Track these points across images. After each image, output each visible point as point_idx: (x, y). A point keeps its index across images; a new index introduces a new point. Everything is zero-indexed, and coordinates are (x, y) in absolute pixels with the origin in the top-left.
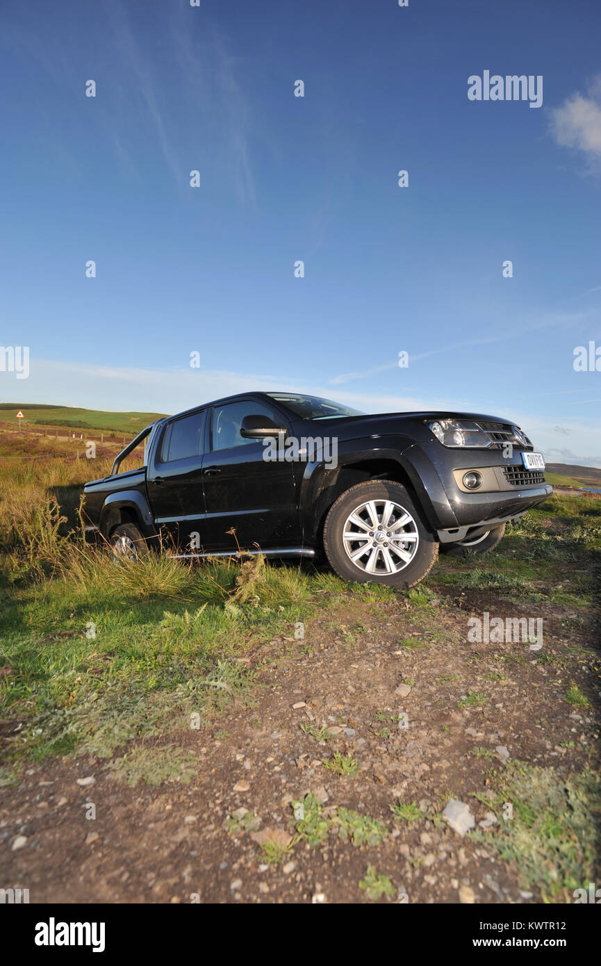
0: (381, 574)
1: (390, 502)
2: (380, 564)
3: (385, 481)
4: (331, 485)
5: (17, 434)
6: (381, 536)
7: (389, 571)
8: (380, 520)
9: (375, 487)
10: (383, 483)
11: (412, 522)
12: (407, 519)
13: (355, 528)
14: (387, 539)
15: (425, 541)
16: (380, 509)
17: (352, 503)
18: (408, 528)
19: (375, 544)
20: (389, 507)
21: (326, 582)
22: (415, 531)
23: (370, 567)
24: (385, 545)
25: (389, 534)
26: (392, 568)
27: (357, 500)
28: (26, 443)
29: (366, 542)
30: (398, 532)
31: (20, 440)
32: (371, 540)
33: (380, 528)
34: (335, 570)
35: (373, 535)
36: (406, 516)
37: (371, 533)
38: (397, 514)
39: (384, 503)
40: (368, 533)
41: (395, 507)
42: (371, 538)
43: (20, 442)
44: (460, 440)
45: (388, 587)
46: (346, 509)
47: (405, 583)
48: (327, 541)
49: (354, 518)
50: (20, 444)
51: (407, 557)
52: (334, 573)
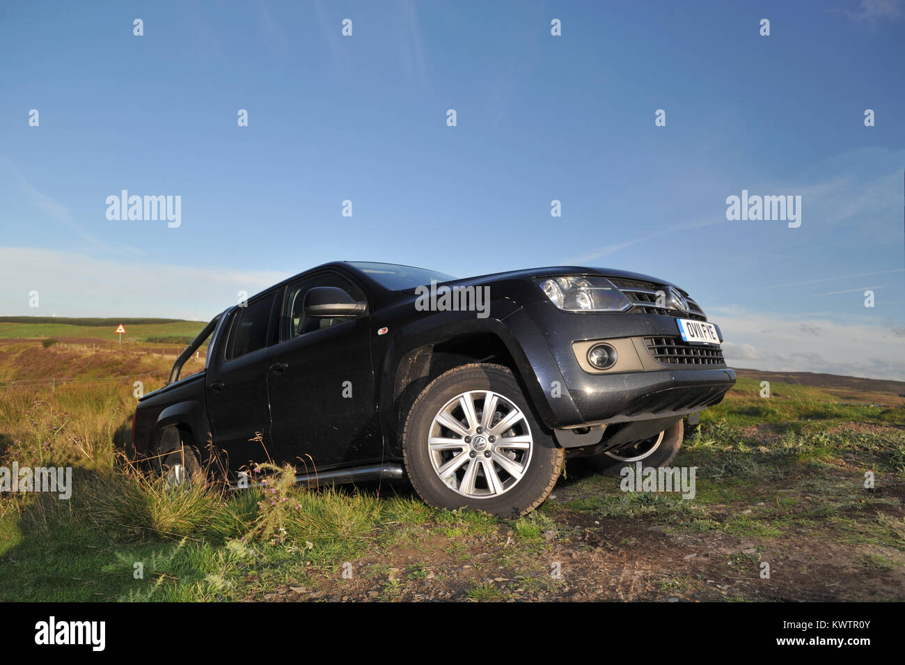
0: (482, 496)
1: (492, 393)
2: (481, 483)
3: (484, 364)
4: (422, 376)
5: (115, 353)
6: (481, 442)
7: (492, 490)
8: (479, 419)
9: (470, 373)
10: (481, 367)
11: (522, 420)
12: (516, 416)
13: (445, 432)
14: (489, 446)
15: (541, 448)
16: (479, 404)
17: (439, 397)
18: (518, 429)
19: (473, 454)
20: (491, 400)
21: (404, 510)
22: (527, 433)
23: (467, 487)
24: (487, 454)
25: (492, 439)
26: (496, 487)
27: (448, 391)
28: (125, 363)
29: (460, 450)
30: (505, 434)
31: (117, 361)
32: (467, 448)
33: (479, 430)
34: (418, 492)
35: (469, 442)
36: (514, 412)
37: (467, 437)
38: (503, 409)
39: (484, 395)
40: (463, 438)
41: (499, 401)
42: (468, 444)
43: (117, 363)
44: (586, 303)
45: (490, 515)
46: (432, 406)
47: (514, 508)
48: (406, 452)
49: (444, 418)
50: (117, 365)
51: (517, 471)
52: (417, 498)
